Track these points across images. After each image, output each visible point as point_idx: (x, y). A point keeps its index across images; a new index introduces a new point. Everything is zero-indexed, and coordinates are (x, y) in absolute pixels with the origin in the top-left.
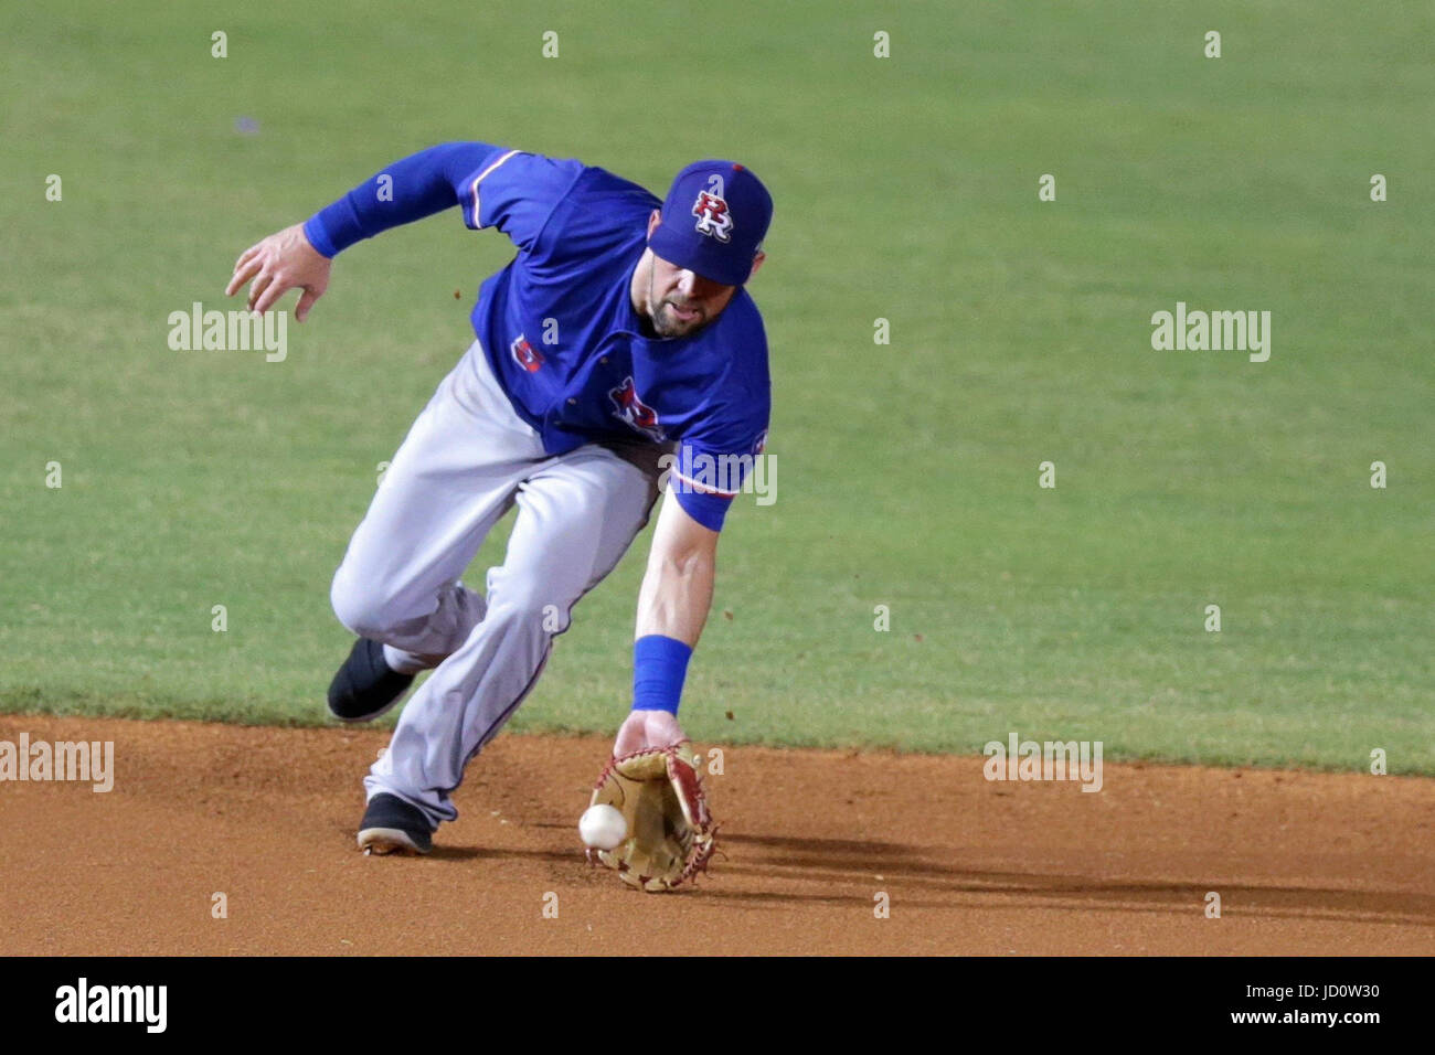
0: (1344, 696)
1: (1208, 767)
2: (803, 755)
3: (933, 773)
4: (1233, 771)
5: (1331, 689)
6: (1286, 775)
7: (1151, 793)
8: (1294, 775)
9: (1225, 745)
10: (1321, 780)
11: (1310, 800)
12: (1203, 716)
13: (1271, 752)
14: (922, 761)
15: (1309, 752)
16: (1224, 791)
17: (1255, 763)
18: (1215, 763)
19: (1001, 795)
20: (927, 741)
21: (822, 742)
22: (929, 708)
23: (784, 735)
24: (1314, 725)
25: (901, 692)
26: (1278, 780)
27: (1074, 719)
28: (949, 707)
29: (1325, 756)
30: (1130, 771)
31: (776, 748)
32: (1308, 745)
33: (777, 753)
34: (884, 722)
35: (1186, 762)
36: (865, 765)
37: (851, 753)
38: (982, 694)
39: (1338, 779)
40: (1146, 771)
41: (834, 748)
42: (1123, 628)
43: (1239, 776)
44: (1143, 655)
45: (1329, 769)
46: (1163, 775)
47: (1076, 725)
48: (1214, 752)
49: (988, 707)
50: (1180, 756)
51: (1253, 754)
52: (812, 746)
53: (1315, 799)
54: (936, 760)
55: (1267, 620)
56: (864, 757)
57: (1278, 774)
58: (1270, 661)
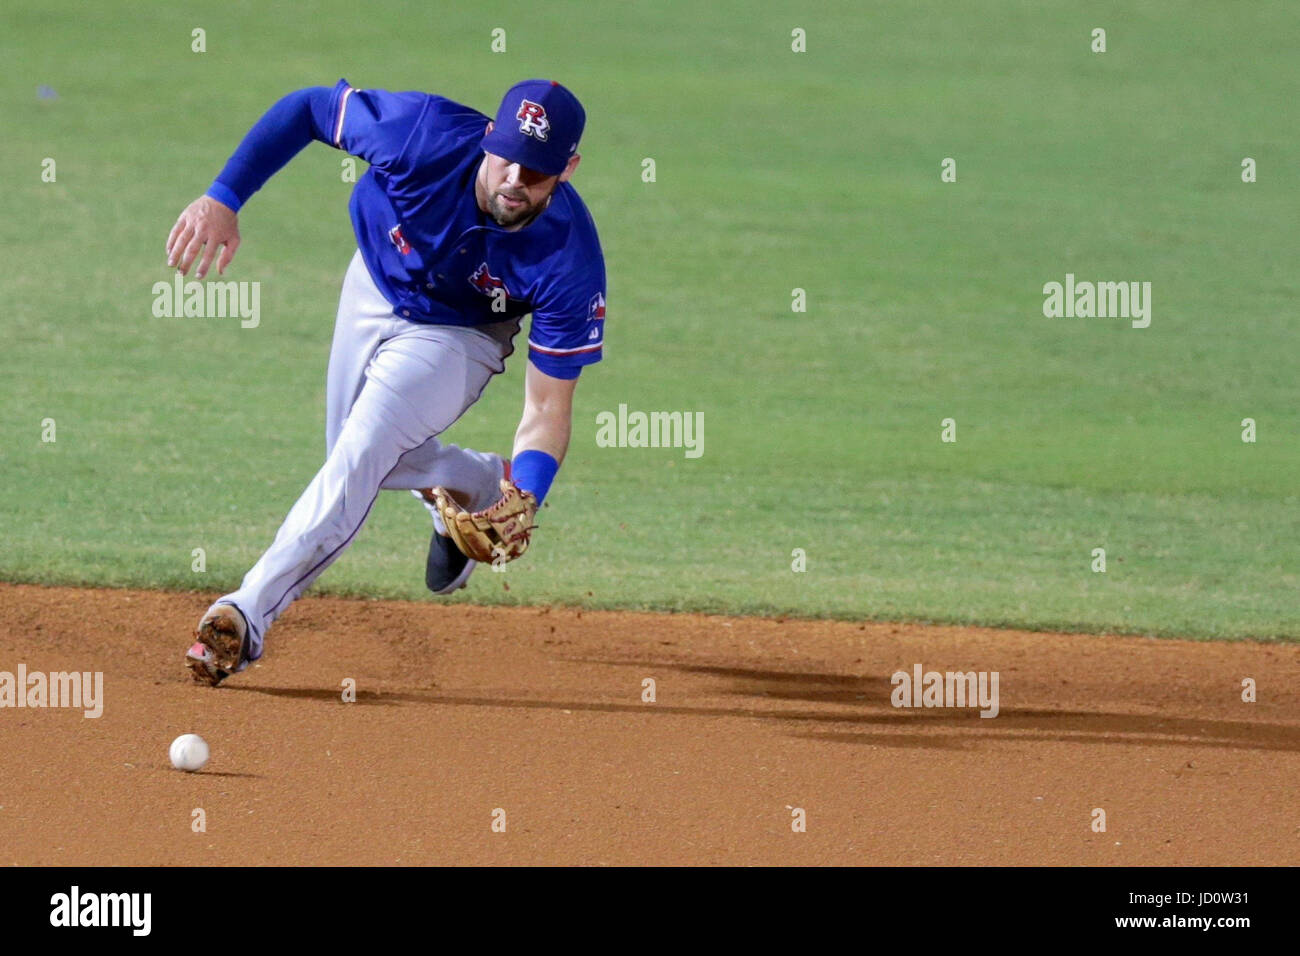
0: (949, 563)
1: (838, 621)
2: (504, 611)
3: (611, 626)
4: (858, 625)
5: (938, 557)
6: (901, 627)
7: (790, 642)
8: (908, 627)
9: (852, 603)
10: (930, 631)
11: (921, 648)
12: (834, 579)
13: (887, 609)
14: (603, 616)
15: (920, 609)
16: (850, 642)
17: (876, 617)
18: (841, 617)
19: (667, 644)
20: (607, 600)
21: (520, 599)
22: (607, 571)
23: (488, 594)
24: (924, 586)
25: (585, 559)
26: (895, 632)
27: (727, 581)
28: (624, 572)
29: (933, 611)
30: (774, 624)
31: (481, 605)
32: (919, 604)
33: (483, 609)
34: (571, 584)
35: (818, 617)
36: (555, 619)
37: (543, 610)
38: (651, 561)
39: (944, 630)
40: (786, 624)
41: (529, 605)
42: (766, 507)
43: (863, 629)
44: (783, 528)
45: (936, 623)
46: (800, 627)
47: (728, 586)
48: (841, 609)
49: (656, 572)
50: (815, 611)
51: (874, 610)
52: (511, 604)
53: (925, 647)
54: (614, 615)
55: (885, 500)
56: (555, 613)
57: (894, 627)
58: (888, 533)
